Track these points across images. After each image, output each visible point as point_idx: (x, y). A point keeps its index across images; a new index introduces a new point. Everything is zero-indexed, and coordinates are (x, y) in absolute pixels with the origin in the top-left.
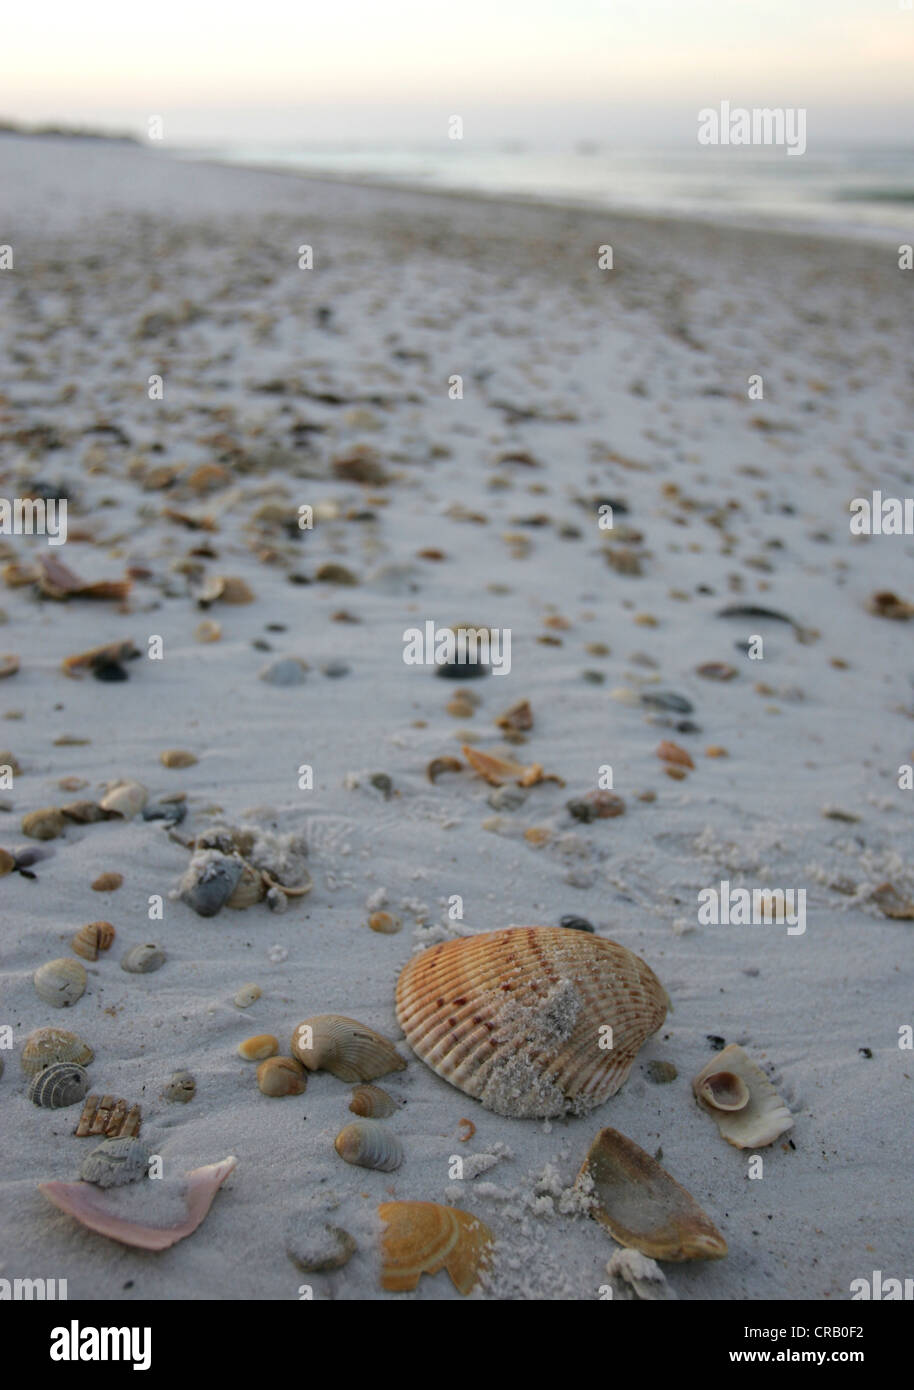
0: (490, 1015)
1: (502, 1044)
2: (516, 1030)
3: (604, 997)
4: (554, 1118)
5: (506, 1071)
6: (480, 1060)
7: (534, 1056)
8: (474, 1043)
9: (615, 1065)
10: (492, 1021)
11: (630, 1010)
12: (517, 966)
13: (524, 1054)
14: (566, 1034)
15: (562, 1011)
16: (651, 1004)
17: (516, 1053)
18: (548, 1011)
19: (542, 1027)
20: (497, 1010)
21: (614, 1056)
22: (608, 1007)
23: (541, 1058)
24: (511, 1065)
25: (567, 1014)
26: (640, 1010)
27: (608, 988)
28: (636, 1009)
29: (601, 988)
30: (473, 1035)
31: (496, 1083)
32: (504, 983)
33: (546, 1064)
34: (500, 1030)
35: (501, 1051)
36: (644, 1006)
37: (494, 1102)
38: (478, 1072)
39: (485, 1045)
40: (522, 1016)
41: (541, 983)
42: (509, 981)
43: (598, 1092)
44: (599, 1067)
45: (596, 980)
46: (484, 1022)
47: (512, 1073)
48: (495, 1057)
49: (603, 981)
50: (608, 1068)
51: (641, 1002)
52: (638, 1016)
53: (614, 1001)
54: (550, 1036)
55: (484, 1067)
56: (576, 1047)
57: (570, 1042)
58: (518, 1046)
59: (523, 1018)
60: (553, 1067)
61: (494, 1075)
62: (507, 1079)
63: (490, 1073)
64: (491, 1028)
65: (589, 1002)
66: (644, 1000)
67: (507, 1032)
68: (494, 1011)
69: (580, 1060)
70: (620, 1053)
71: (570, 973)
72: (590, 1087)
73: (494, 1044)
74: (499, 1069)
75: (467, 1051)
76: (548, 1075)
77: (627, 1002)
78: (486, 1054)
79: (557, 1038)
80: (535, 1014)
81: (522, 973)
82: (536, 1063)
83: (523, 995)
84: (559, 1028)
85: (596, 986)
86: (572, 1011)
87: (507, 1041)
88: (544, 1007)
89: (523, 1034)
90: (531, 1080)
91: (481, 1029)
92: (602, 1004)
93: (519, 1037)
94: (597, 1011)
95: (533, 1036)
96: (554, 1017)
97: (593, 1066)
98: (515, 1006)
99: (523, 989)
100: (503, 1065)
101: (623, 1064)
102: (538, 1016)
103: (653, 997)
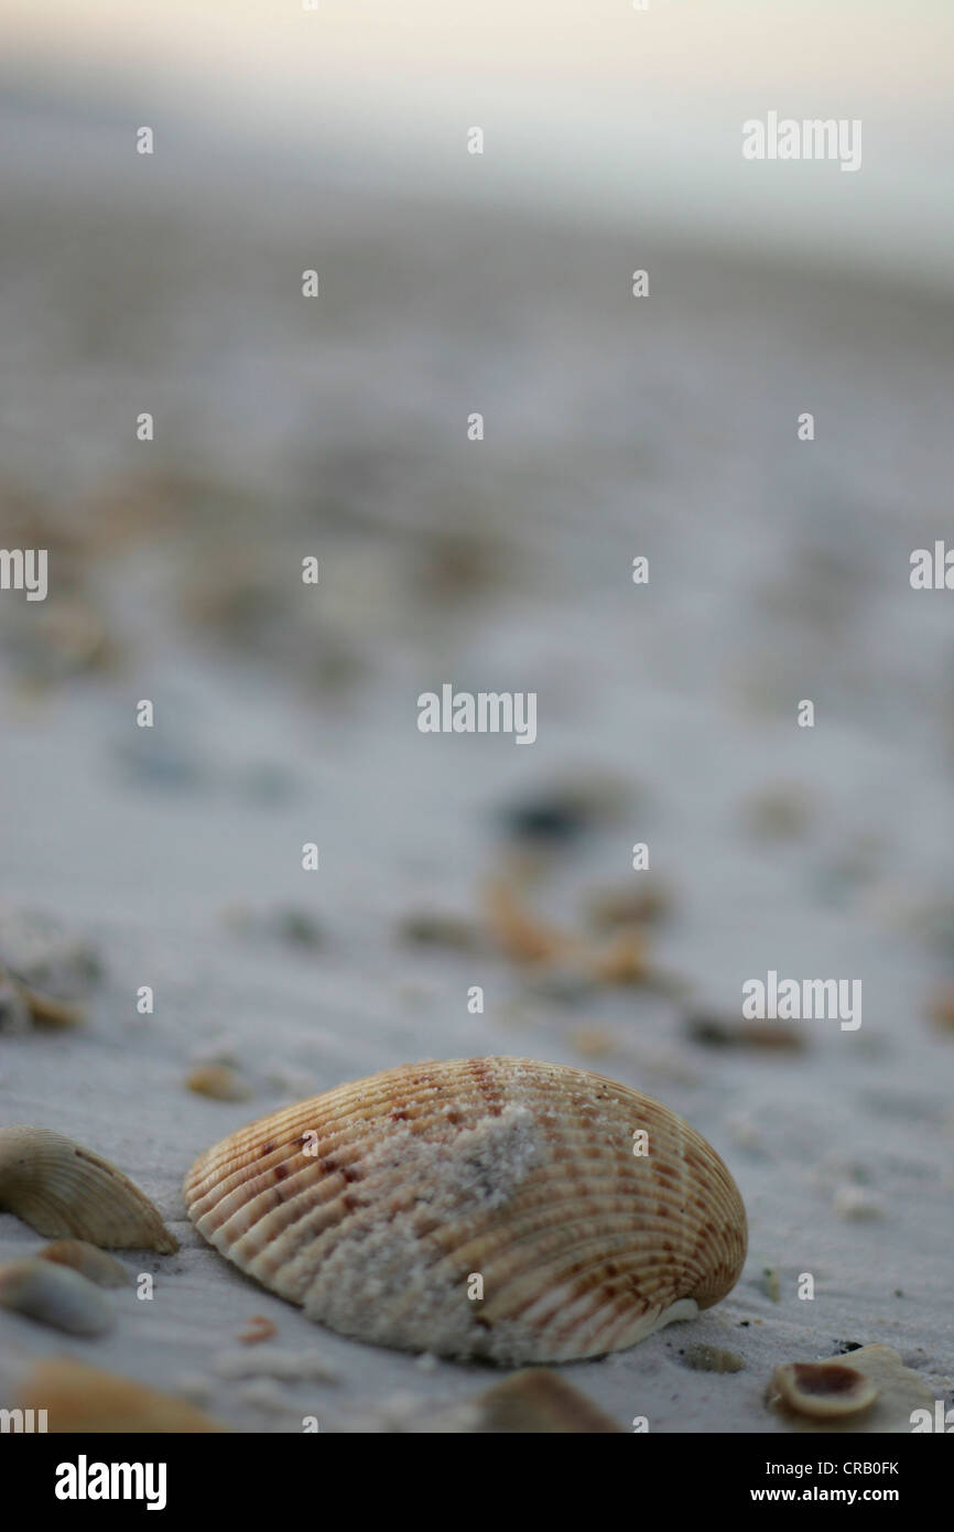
0: (356, 1158)
1: (366, 1204)
2: (398, 1181)
3: (595, 1154)
4: (448, 1358)
5: (362, 1249)
6: (317, 1230)
7: (425, 1229)
8: (314, 1202)
9: (597, 1292)
10: (355, 1166)
11: (647, 1195)
12: (432, 1086)
13: (405, 1223)
14: (498, 1197)
15: (497, 1157)
16: (701, 1205)
17: (390, 1220)
18: (468, 1153)
19: (452, 1177)
20: (371, 1148)
21: (598, 1270)
22: (601, 1175)
23: (439, 1235)
24: (376, 1238)
25: (510, 1161)
26: (672, 1202)
27: (608, 1142)
28: (663, 1198)
29: (592, 1139)
30: (317, 1188)
31: (339, 1268)
32: (395, 1110)
33: (447, 1249)
34: (368, 1179)
35: (361, 1215)
36: (683, 1201)
37: (328, 1306)
38: (307, 1250)
39: (333, 1205)
40: (415, 1159)
41: (468, 1112)
42: (408, 1107)
43: (550, 1331)
44: (559, 1280)
45: (586, 1125)
46: (341, 1168)
47: (374, 1253)
48: (347, 1224)
49: (600, 1128)
50: (582, 1291)
51: (678, 1191)
52: (663, 1213)
53: (616, 1167)
54: (464, 1197)
55: (320, 1244)
56: (517, 1227)
57: (502, 1215)
58: (398, 1208)
59: (418, 1162)
60: (461, 1254)
61: (339, 1255)
62: (361, 1264)
63: (328, 1252)
64: (351, 1177)
65: (559, 1155)
66: (685, 1189)
67: (380, 1184)
68: (364, 1149)
69: (518, 1254)
70: (612, 1272)
71: (533, 1104)
72: (536, 1312)
73: (351, 1205)
74: (350, 1244)
75: (296, 1215)
76: (446, 1268)
77: (643, 1178)
78: (333, 1220)
79: (477, 1202)
80: (442, 1157)
81: (439, 1096)
82: (427, 1243)
83: (429, 1126)
84: (485, 1184)
85: (583, 1134)
86: (518, 1159)
87: (377, 1200)
88: (464, 1146)
89: (411, 1188)
90: (410, 1266)
91: (333, 1179)
92: (587, 1165)
93: (401, 1194)
94: (574, 1173)
95: (429, 1192)
96: (478, 1164)
97: (546, 1272)
98: (406, 1143)
99: (430, 1117)
100: (359, 1239)
101: (619, 1299)
102: (449, 1159)
103: (706, 1192)
